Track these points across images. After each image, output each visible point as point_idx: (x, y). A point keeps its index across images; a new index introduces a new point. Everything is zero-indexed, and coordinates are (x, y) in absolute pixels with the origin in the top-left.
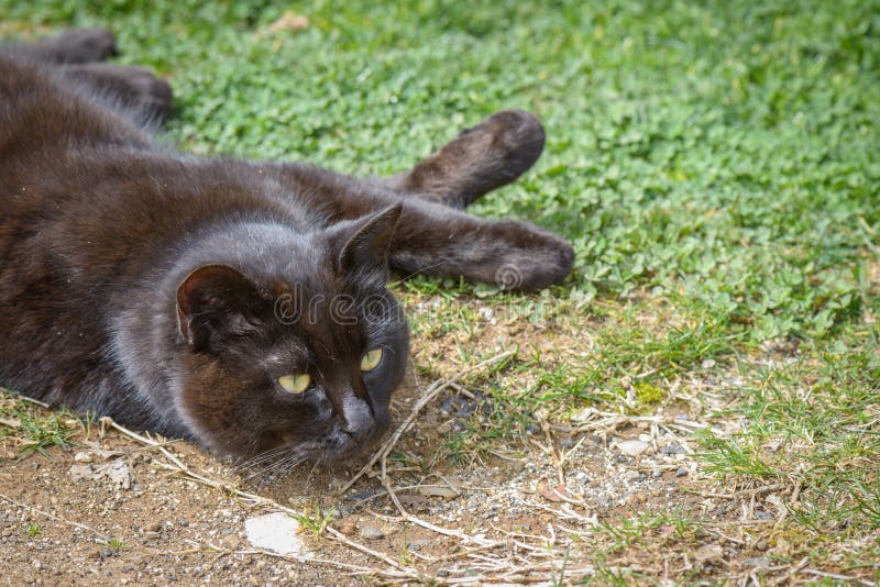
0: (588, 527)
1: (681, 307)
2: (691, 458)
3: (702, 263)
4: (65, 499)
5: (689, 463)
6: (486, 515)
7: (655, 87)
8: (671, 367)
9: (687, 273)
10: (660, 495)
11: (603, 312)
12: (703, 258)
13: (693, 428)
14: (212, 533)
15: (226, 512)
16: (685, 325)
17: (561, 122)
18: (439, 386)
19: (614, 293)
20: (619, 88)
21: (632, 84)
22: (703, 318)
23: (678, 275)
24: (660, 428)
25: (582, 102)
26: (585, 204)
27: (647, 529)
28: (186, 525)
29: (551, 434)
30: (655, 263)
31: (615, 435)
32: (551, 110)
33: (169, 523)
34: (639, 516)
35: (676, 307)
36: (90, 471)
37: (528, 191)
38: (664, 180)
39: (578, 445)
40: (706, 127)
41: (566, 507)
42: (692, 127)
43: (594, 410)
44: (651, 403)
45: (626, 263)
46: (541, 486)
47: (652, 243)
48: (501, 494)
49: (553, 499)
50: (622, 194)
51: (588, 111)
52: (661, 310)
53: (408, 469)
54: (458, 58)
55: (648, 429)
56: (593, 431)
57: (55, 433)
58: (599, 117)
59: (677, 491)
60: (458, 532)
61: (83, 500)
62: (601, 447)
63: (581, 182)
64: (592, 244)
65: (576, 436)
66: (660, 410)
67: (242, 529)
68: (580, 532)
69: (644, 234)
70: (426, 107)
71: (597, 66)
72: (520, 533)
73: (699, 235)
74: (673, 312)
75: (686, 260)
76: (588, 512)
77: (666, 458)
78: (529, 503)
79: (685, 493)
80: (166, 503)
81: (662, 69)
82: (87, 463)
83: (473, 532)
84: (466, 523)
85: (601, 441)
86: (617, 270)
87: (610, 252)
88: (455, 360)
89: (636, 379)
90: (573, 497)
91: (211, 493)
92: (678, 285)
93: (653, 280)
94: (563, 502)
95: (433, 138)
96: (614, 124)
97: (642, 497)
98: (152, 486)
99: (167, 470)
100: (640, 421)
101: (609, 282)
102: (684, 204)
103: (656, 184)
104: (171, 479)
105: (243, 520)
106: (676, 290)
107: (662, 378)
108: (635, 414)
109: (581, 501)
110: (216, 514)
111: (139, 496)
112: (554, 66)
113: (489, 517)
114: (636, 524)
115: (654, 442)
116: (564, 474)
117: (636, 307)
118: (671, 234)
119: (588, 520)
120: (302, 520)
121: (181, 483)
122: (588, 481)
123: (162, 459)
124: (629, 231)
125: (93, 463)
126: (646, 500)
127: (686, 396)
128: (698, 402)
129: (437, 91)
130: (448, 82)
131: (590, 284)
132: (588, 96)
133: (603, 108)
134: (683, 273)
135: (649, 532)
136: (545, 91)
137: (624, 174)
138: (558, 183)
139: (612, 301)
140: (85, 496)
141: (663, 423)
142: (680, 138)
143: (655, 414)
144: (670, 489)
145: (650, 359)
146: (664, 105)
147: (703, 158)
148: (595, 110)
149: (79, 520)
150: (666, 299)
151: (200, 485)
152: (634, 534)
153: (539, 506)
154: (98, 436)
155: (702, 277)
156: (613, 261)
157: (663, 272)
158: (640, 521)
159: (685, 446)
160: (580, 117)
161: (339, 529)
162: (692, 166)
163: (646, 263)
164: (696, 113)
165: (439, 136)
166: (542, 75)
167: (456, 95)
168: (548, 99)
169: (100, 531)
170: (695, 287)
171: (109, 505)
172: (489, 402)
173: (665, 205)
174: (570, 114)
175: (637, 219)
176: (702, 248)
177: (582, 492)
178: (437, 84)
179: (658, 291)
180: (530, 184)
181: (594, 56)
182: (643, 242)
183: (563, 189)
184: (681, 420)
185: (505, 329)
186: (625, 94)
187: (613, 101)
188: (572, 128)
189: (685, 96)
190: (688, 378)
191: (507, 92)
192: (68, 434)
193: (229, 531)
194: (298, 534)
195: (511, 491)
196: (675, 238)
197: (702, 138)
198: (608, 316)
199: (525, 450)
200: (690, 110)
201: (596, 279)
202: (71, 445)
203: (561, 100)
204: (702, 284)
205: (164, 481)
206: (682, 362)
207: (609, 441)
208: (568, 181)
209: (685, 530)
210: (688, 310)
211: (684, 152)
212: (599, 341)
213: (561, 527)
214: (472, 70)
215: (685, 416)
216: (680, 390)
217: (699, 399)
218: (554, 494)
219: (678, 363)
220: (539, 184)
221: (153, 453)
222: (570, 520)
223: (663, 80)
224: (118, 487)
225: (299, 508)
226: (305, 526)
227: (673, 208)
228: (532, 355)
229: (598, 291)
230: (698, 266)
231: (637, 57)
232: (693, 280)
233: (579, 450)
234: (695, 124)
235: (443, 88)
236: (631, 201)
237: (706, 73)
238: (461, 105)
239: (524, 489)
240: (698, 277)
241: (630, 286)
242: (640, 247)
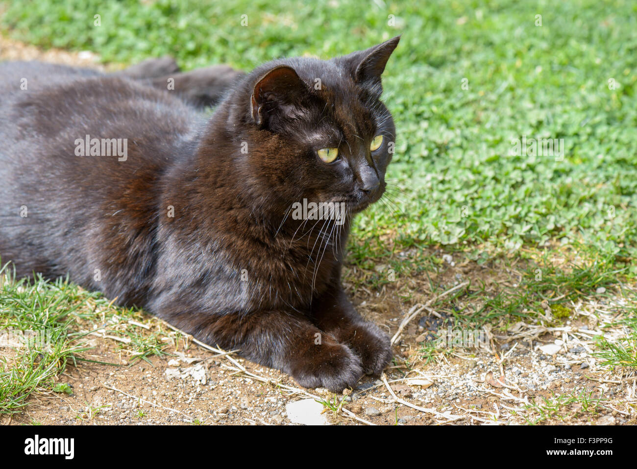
0: (522, 405)
1: (581, 252)
2: (591, 356)
3: (595, 220)
4: (163, 392)
5: (590, 359)
6: (451, 398)
7: (559, 100)
8: (576, 293)
9: (584, 228)
10: (570, 382)
11: (527, 256)
12: (596, 218)
13: (591, 335)
14: (264, 414)
15: (273, 399)
16: (584, 264)
17: (495, 125)
18: (417, 309)
19: (535, 243)
20: (534, 101)
21: (542, 97)
22: (597, 258)
23: (578, 230)
24: (569, 336)
25: (509, 111)
26: (513, 182)
27: (562, 406)
28: (245, 409)
29: (494, 341)
30: (562, 222)
31: (538, 341)
32: (488, 117)
33: (234, 408)
34: (556, 397)
35: (578, 252)
36: (179, 373)
37: (474, 173)
38: (566, 164)
39: (513, 348)
40: (594, 126)
41: (506, 391)
42: (585, 126)
43: (524, 324)
44: (562, 318)
45: (542, 222)
46: (489, 377)
47: (560, 208)
48: (461, 383)
49: (497, 386)
50: (538, 174)
51: (513, 117)
52: (567, 254)
53: (397, 367)
54: (423, 83)
55: (561, 336)
56: (523, 338)
57: (154, 346)
58: (521, 121)
59: (582, 379)
60: (433, 410)
61: (175, 393)
62: (529, 349)
63: (509, 167)
64: (519, 209)
65: (511, 343)
66: (568, 323)
67: (284, 410)
68: (516, 409)
69: (554, 202)
70: (402, 117)
71: (518, 86)
72: (475, 410)
73: (592, 201)
74: (576, 255)
75: (583, 219)
76: (521, 395)
77: (574, 356)
78: (480, 389)
79: (588, 380)
80: (232, 393)
81: (563, 87)
82: (176, 367)
83: (443, 410)
84: (438, 404)
85: (528, 345)
86: (536, 227)
87: (531, 215)
88: (427, 292)
89: (551, 301)
90: (510, 384)
91: (263, 386)
92: (579, 237)
93: (562, 233)
94: (503, 388)
95: (407, 138)
96: (531, 126)
97: (558, 384)
98: (221, 382)
99: (232, 371)
100: (555, 331)
101: (531, 235)
102: (581, 180)
103: (561, 167)
104: (234, 377)
105: (284, 405)
106: (578, 240)
107: (569, 301)
108: (552, 326)
109: (516, 387)
110: (266, 400)
111: (213, 389)
112: (489, 86)
113: (453, 399)
114: (555, 402)
115: (565, 345)
116: (504, 368)
117: (551, 252)
118: (572, 201)
119: (521, 400)
120: (325, 404)
121: (241, 379)
122: (520, 373)
123: (228, 363)
124: (544, 199)
125: (181, 366)
126: (561, 386)
127: (585, 313)
128: (594, 316)
129: (409, 106)
130: (417, 99)
131: (518, 237)
132: (513, 107)
133: (523, 115)
134: (582, 228)
135: (564, 408)
136: (484, 104)
137: (539, 160)
138: (494, 168)
139: (533, 249)
140: (176, 390)
141: (571, 332)
142: (577, 135)
143: (565, 325)
144: (577, 377)
145: (561, 288)
146: (565, 112)
147: (593, 148)
148: (518, 116)
149: (172, 407)
150: (571, 246)
151: (255, 381)
152: (554, 409)
153: (487, 391)
154: (184, 348)
155: (595, 231)
156: (534, 221)
157: (568, 228)
158: (557, 400)
159: (587, 347)
160: (507, 122)
161: (350, 410)
162: (586, 154)
163: (556, 222)
164: (587, 117)
165: (412, 137)
166: (481, 93)
167: (422, 108)
168: (486, 109)
169: (187, 414)
170: (590, 237)
171: (192, 395)
172: (451, 320)
173: (568, 181)
174: (501, 120)
175: (550, 191)
176: (594, 210)
177: (517, 381)
178: (409, 101)
179: (565, 241)
180: (475, 169)
181: (516, 79)
182: (553, 207)
183: (498, 172)
184: (583, 330)
185: (461, 270)
186: (538, 105)
187: (530, 110)
188: (502, 129)
189: (579, 105)
190: (588, 301)
191: (457, 105)
192: (163, 348)
193: (275, 412)
194: (323, 413)
195: (467, 381)
196: (576, 203)
197: (592, 135)
198: (531, 259)
199: (477, 352)
200: (583, 115)
201: (522, 234)
202: (166, 355)
203: (495, 110)
204: (595, 235)
205: (229, 378)
206: (582, 290)
207: (534, 345)
208: (501, 166)
209: (589, 406)
210: (586, 254)
211: (580, 144)
212: (525, 276)
213: (503, 406)
214: (433, 91)
215: (586, 327)
216: (582, 309)
217: (596, 315)
218: (497, 382)
219: (580, 290)
220: (481, 168)
221: (222, 359)
222: (509, 401)
223: (563, 95)
224: (198, 383)
225: (323, 396)
226: (327, 408)
227: (573, 183)
228: (480, 287)
229: (524, 241)
230: (592, 223)
231: (545, 79)
232: (589, 232)
233: (513, 351)
234: (587, 125)
235: (414, 104)
236: (545, 179)
237: (593, 89)
238: (426, 115)
239: (476, 379)
240: (592, 231)
241: (546, 238)
242: (552, 211)
